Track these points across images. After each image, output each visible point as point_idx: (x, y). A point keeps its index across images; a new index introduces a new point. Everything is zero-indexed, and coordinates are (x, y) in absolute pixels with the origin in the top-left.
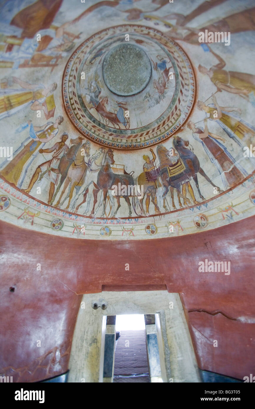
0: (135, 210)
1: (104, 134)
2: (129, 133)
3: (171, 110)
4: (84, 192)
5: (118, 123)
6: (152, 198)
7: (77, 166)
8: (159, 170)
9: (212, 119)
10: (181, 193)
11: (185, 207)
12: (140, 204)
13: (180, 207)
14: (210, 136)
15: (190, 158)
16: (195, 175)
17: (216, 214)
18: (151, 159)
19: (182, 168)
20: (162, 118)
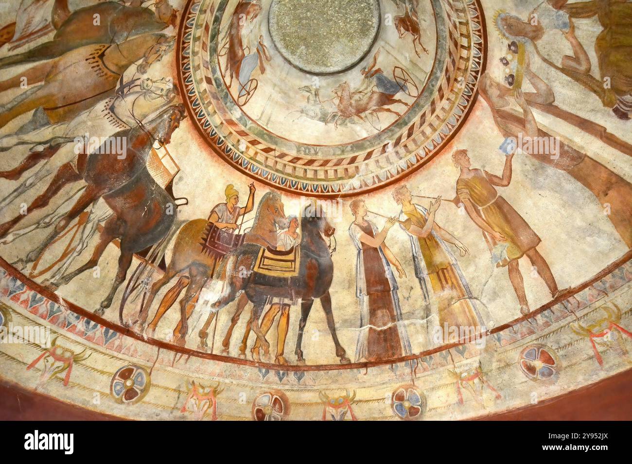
0: (124, 300)
1: (201, 66)
2: (236, 114)
3: (341, 155)
4: (40, 148)
5: (234, 75)
6: (186, 295)
7: (100, 63)
8: (240, 242)
9: (404, 228)
10: (260, 321)
11: (252, 360)
12: (148, 294)
13: (240, 352)
14: (381, 250)
15: (320, 261)
16: (309, 300)
17: (311, 404)
18: (240, 205)
19: (290, 270)
20: (312, 151)
